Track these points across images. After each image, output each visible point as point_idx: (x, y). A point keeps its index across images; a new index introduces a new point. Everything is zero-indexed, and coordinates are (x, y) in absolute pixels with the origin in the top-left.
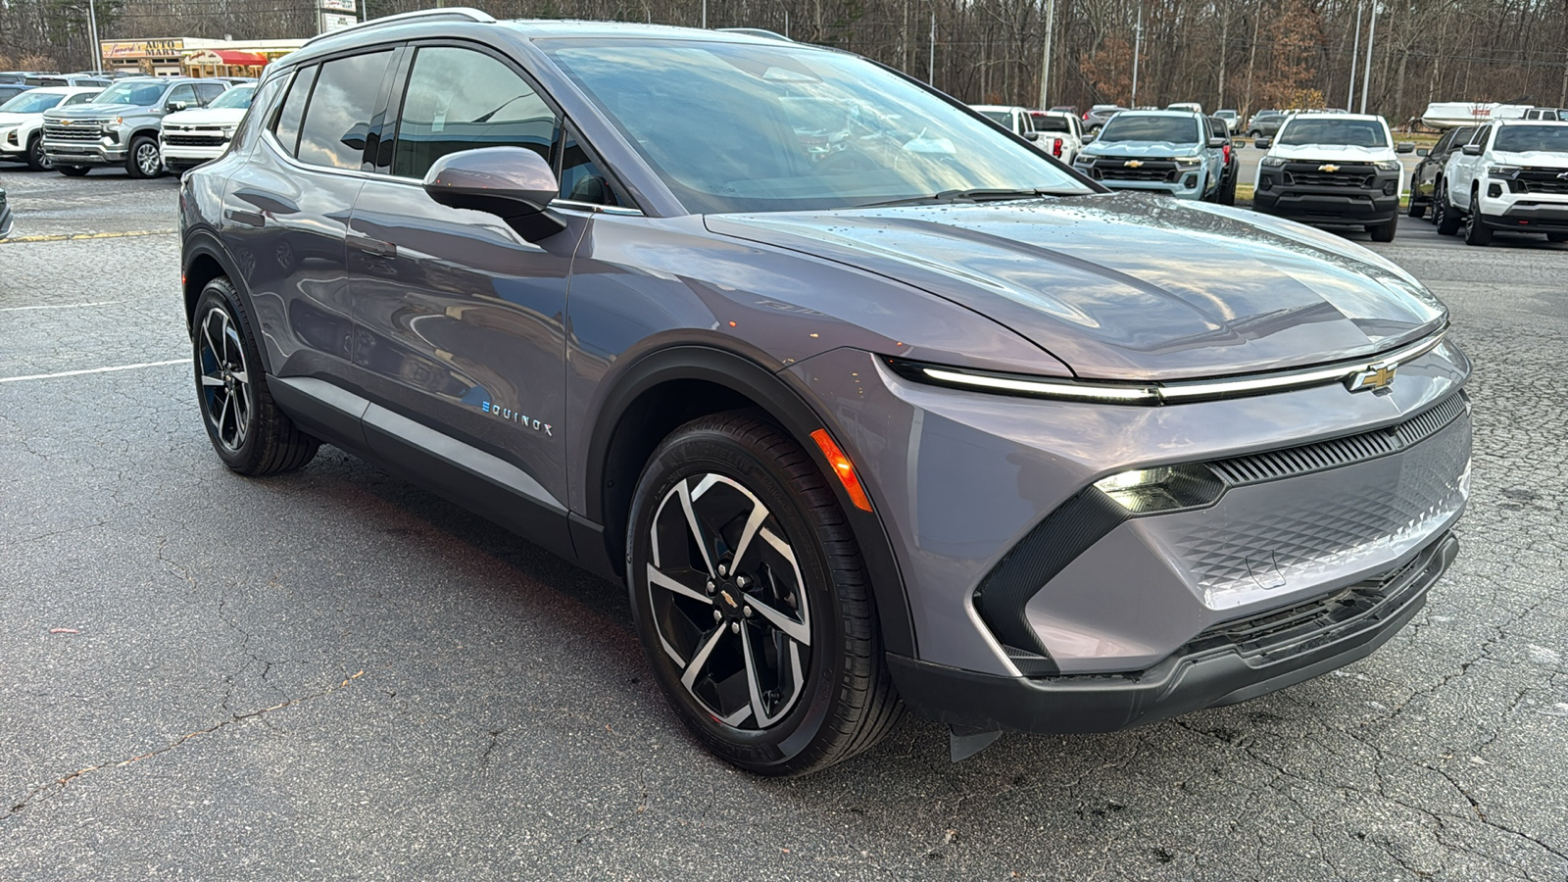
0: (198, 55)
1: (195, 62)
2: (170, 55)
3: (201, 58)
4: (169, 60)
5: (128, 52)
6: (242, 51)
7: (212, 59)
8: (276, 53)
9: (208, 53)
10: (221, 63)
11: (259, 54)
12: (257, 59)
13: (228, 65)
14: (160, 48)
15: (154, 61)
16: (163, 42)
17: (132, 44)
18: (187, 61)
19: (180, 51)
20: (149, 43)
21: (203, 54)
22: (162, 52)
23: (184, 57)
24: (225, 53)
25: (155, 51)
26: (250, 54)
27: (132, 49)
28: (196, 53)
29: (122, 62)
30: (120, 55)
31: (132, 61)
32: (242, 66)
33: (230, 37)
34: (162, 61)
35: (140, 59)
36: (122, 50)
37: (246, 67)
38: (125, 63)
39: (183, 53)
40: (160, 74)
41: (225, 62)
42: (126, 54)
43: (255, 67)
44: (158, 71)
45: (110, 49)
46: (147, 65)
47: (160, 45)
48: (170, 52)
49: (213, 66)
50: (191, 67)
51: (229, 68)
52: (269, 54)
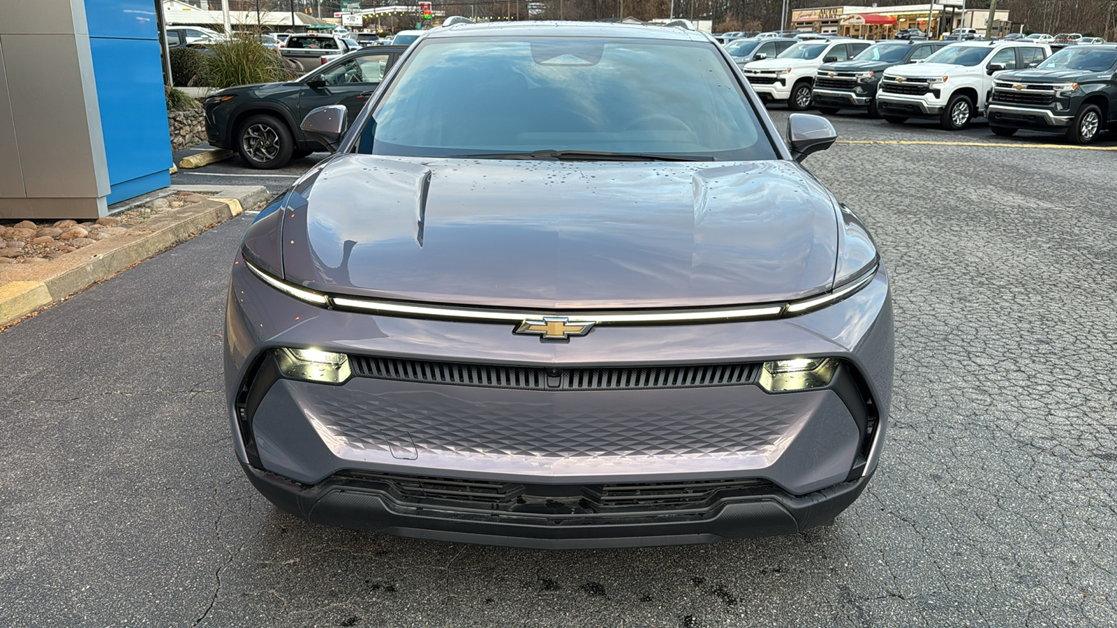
0: (850, 18)
1: (846, 23)
2: (833, 18)
3: (851, 20)
4: (832, 22)
5: (807, 17)
6: (881, 14)
7: (858, 21)
8: (904, 15)
9: (856, 16)
10: (864, 23)
11: (892, 16)
12: (890, 20)
13: (868, 24)
14: (828, 14)
15: (823, 22)
16: (830, 9)
17: (810, 11)
18: (842, 23)
19: (840, 15)
20: (821, 10)
21: (853, 17)
22: (828, 16)
23: (841, 19)
24: (867, 17)
25: (825, 16)
26: (886, 17)
27: (810, 15)
28: (848, 17)
29: (803, 24)
30: (802, 19)
31: (809, 23)
32: (879, 25)
33: (876, 5)
34: (827, 22)
35: (814, 21)
36: (804, 16)
37: (881, 25)
38: (804, 25)
39: (842, 17)
40: (825, 32)
41: (866, 22)
42: (806, 19)
43: (888, 25)
44: (823, 29)
45: (797, 15)
46: (818, 25)
47: (828, 12)
48: (833, 16)
49: (859, 26)
50: (845, 27)
51: (870, 26)
52: (899, 16)
